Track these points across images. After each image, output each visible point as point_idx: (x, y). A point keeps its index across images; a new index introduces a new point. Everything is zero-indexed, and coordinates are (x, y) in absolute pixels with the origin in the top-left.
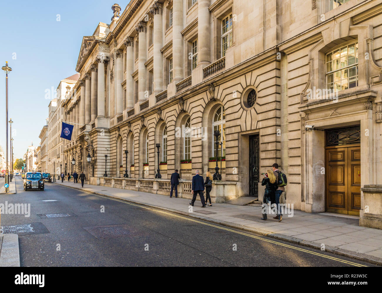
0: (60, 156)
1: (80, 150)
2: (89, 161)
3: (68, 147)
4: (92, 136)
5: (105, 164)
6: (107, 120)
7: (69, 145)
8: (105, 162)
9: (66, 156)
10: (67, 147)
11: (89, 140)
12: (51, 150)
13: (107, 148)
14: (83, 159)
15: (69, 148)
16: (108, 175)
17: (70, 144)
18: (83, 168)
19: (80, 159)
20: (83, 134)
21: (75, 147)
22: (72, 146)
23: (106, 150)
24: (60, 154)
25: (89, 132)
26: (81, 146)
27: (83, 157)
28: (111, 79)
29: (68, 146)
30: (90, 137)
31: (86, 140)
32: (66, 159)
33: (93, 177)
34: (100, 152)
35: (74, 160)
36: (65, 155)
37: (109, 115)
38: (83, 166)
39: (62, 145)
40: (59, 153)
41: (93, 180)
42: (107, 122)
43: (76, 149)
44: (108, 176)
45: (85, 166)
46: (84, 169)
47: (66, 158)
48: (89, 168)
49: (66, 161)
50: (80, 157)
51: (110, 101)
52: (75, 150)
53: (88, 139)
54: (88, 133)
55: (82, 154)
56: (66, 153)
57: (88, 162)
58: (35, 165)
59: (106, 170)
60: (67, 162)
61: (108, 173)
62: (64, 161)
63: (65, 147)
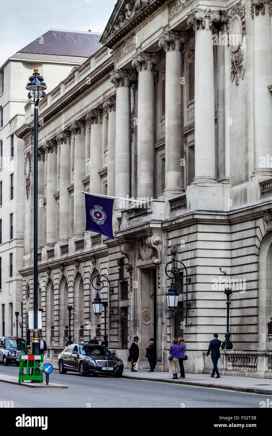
4: (171, 235)
5: (224, 313)
6: (222, 188)
7: (44, 252)
8: (226, 306)
9: (32, 287)
11: (160, 246)
13: (223, 269)
14: (131, 297)
15: (44, 262)
16: (234, 345)
18: (131, 324)
20: (145, 227)
22: (58, 257)
23: (219, 273)
25: (162, 223)
26: (121, 262)
27: (131, 293)
28: (234, 73)
30: (164, 235)
31: (154, 246)
32: (32, 296)
36: (24, 283)
37: (228, 174)
39: (14, 251)
42: (223, 193)
44: (233, 349)
45: (140, 319)
46: (135, 326)
48: (163, 324)
50: (116, 292)
51: (231, 135)
52: (72, 268)
53: (158, 243)
54: (159, 226)
56: (31, 277)
57: (170, 307)
59: (228, 331)
61: (233, 338)
62: (18, 300)
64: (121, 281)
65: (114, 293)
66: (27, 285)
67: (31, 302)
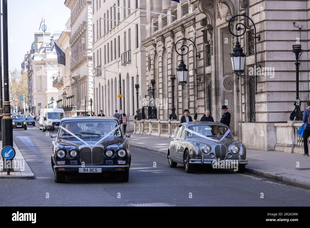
0: (133, 57)
1: (202, 34)
2: (237, 68)
3: (156, 29)
7: (160, 20)
9: (152, 57)
10: (153, 26)
12: (102, 40)
13: (297, 24)
14: (213, 61)
15: (160, 30)
17: (165, 20)
18: (213, 93)
19: (202, 63)
21: (182, 25)
22: (170, 23)
23: (292, 28)
24: (132, 52)
26: (204, 22)
27: (213, 57)
29: (156, 24)
32: (152, 67)
33: (251, 121)
34: (276, 35)
35: (183, 67)
36: (147, 54)
38: (213, 87)
39: (138, 21)
40: (127, 49)
41: (252, 132)
43: (184, 32)
46: (217, 95)
47: (152, 62)
48: (238, 91)
49: (152, 72)
50: (202, 57)
52: (179, 34)
55: (208, 47)
56: (152, 47)
57: (232, 71)
58: (56, 90)
59: (297, 98)
60: (154, 75)
62: (143, 72)
63: (148, 27)
64: (206, 44)
65: (201, 58)
66: (149, 56)
67: (152, 74)
